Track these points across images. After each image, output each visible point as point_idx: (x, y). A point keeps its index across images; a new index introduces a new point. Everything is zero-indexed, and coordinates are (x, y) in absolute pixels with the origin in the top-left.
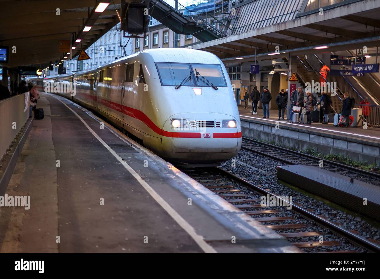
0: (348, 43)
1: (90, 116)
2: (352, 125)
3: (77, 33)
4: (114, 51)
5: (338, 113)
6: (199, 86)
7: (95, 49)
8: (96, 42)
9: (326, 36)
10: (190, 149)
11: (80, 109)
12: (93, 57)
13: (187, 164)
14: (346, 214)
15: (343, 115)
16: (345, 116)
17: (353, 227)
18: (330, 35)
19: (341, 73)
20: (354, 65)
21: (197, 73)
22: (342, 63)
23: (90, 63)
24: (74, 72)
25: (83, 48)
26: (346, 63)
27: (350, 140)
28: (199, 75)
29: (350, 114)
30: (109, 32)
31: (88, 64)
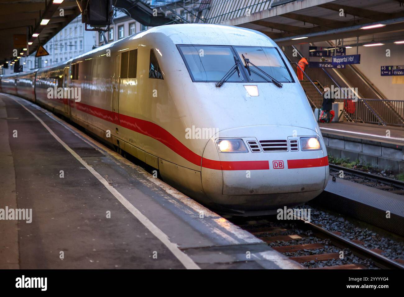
0: (328, 33)
1: (51, 118)
2: (333, 120)
3: (34, 27)
4: (76, 46)
5: (318, 108)
6: (253, 82)
7: (55, 44)
8: (55, 37)
9: (305, 26)
10: (251, 188)
11: (40, 111)
12: (52, 53)
13: (243, 212)
14: (329, 215)
15: (323, 110)
16: (325, 111)
17: (336, 228)
18: (309, 25)
19: (320, 65)
20: (333, 57)
21: (247, 61)
22: (321, 54)
23: (49, 60)
24: (31, 69)
25: (41, 43)
26: (325, 54)
27: (332, 136)
28: (250, 65)
29: (331, 109)
30: (69, 26)
31: (47, 60)
